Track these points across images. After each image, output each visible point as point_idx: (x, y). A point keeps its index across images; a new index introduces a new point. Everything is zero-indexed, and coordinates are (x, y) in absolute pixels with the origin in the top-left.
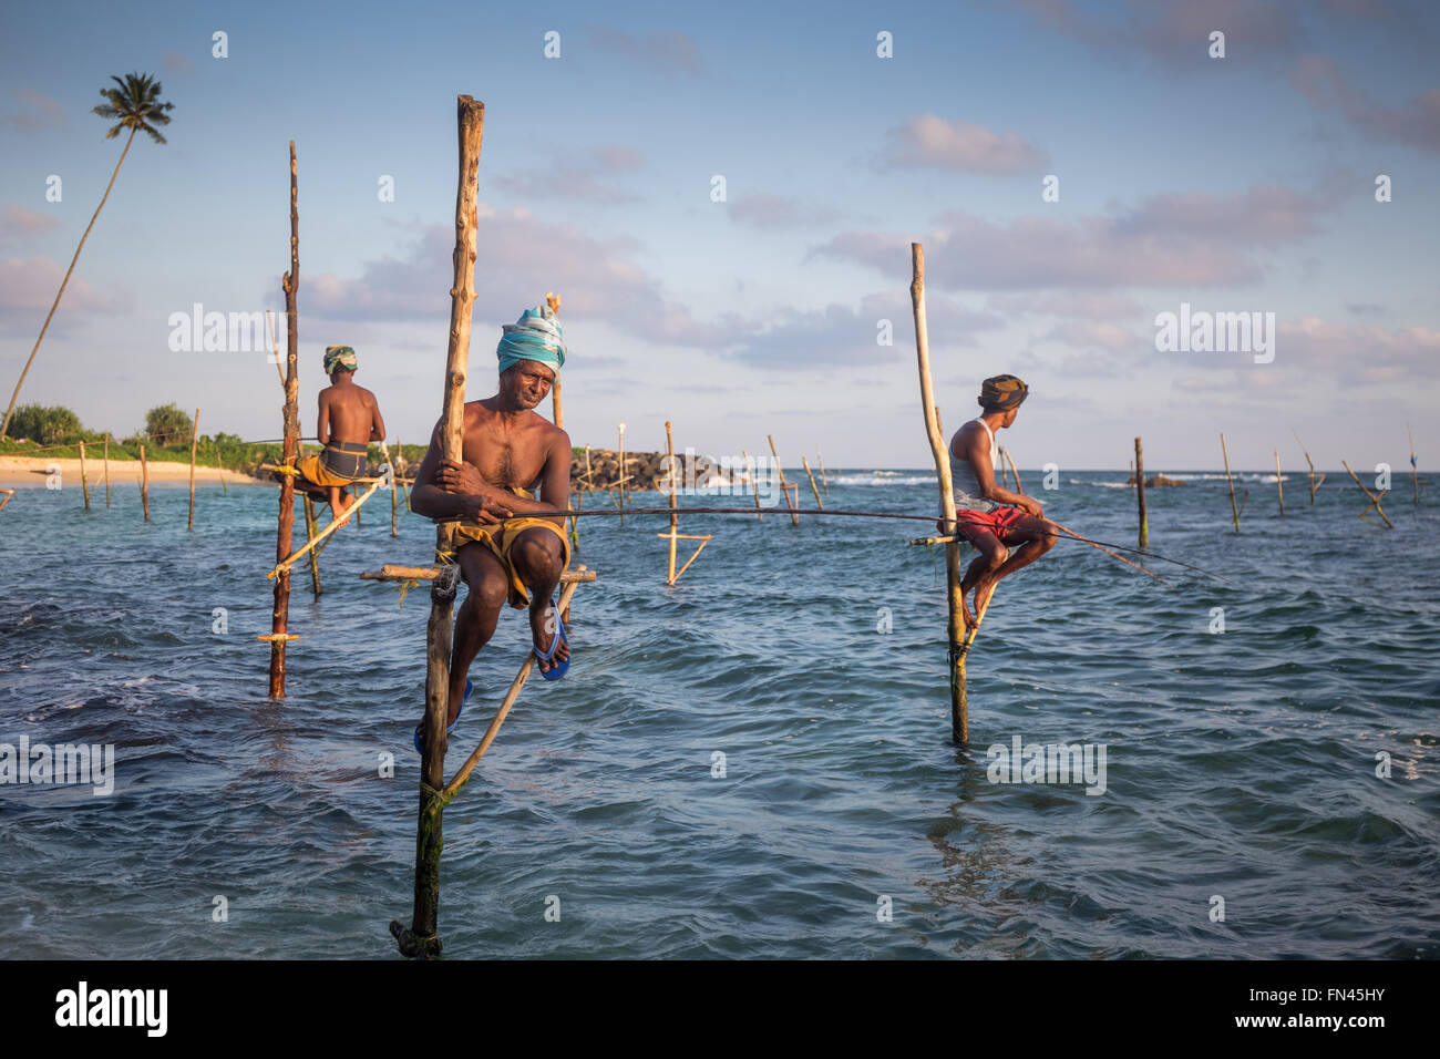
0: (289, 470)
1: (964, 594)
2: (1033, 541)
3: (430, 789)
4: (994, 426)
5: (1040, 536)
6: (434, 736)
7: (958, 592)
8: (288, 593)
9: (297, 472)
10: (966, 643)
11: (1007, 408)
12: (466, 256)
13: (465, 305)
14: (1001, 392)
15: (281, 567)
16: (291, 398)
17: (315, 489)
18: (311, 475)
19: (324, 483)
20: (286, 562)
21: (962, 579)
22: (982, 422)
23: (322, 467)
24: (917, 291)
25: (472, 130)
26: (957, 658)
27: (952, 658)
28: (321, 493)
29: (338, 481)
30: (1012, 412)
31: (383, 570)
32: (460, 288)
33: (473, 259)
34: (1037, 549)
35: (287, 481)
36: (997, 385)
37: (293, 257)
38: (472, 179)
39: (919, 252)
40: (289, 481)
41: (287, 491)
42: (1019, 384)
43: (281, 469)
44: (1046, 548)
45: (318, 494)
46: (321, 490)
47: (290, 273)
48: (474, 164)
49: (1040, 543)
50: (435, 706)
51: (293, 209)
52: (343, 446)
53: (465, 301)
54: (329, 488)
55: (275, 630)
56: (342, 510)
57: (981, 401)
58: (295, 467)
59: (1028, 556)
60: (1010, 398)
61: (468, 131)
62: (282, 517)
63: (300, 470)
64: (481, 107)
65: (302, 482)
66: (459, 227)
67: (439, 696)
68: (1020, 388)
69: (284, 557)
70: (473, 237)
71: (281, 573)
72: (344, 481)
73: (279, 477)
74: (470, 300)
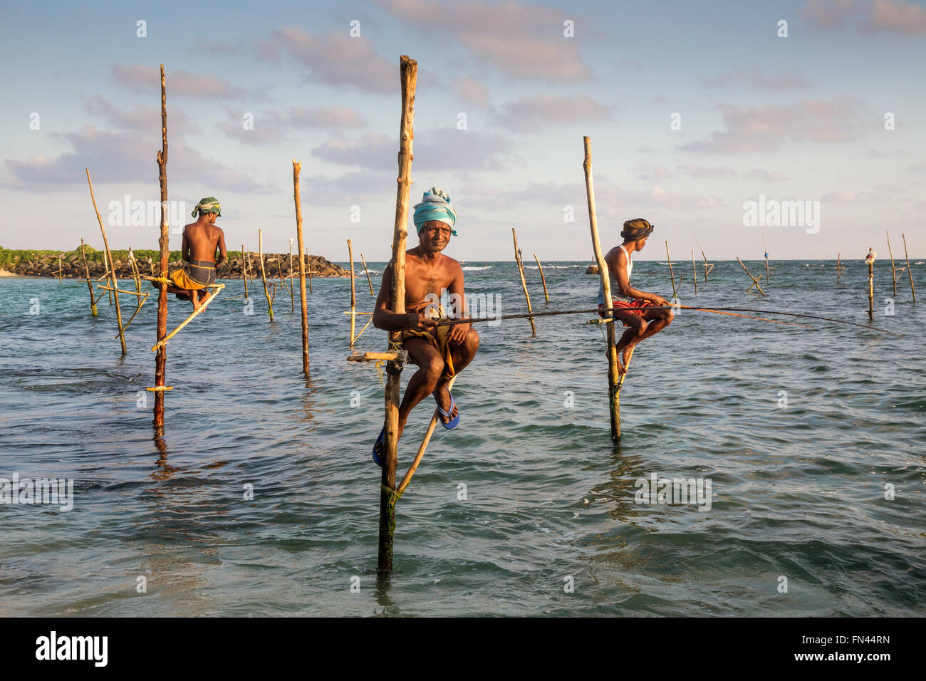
0: (164, 280)
1: (618, 352)
2: (658, 320)
3: (389, 489)
4: (630, 249)
5: (663, 316)
6: (391, 457)
7: (614, 350)
8: (165, 360)
9: (170, 281)
10: (619, 383)
11: (637, 238)
12: (408, 157)
13: (407, 188)
14: (633, 228)
15: (161, 343)
16: (164, 233)
17: (181, 291)
18: (180, 283)
19: (188, 287)
20: (164, 340)
21: (617, 343)
22: (623, 247)
23: (187, 276)
24: (588, 167)
25: (411, 78)
26: (615, 393)
27: (611, 392)
28: (186, 294)
29: (196, 286)
30: (641, 241)
31: (365, 355)
32: (404, 178)
33: (412, 159)
34: (661, 325)
35: (163, 287)
36: (630, 224)
37: (163, 141)
38: (411, 109)
39: (589, 142)
40: (165, 287)
41: (163, 294)
42: (645, 224)
43: (159, 279)
44: (667, 323)
45: (184, 296)
46: (185, 292)
47: (162, 151)
48: (413, 99)
49: (664, 321)
50: (392, 438)
51: (163, 109)
52: (199, 263)
53: (407, 185)
54: (191, 291)
55: (157, 384)
56: (200, 304)
57: (623, 234)
58: (168, 278)
59: (656, 329)
60: (638, 232)
61: (409, 79)
62: (160, 310)
63: (171, 279)
64: (415, 64)
65: (173, 288)
66: (403, 139)
67: (394, 432)
68: (646, 226)
69: (162, 337)
70: (410, 145)
71: (161, 346)
72: (201, 287)
73: (157, 285)
74: (409, 185)
